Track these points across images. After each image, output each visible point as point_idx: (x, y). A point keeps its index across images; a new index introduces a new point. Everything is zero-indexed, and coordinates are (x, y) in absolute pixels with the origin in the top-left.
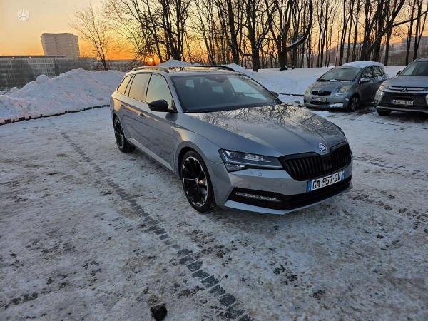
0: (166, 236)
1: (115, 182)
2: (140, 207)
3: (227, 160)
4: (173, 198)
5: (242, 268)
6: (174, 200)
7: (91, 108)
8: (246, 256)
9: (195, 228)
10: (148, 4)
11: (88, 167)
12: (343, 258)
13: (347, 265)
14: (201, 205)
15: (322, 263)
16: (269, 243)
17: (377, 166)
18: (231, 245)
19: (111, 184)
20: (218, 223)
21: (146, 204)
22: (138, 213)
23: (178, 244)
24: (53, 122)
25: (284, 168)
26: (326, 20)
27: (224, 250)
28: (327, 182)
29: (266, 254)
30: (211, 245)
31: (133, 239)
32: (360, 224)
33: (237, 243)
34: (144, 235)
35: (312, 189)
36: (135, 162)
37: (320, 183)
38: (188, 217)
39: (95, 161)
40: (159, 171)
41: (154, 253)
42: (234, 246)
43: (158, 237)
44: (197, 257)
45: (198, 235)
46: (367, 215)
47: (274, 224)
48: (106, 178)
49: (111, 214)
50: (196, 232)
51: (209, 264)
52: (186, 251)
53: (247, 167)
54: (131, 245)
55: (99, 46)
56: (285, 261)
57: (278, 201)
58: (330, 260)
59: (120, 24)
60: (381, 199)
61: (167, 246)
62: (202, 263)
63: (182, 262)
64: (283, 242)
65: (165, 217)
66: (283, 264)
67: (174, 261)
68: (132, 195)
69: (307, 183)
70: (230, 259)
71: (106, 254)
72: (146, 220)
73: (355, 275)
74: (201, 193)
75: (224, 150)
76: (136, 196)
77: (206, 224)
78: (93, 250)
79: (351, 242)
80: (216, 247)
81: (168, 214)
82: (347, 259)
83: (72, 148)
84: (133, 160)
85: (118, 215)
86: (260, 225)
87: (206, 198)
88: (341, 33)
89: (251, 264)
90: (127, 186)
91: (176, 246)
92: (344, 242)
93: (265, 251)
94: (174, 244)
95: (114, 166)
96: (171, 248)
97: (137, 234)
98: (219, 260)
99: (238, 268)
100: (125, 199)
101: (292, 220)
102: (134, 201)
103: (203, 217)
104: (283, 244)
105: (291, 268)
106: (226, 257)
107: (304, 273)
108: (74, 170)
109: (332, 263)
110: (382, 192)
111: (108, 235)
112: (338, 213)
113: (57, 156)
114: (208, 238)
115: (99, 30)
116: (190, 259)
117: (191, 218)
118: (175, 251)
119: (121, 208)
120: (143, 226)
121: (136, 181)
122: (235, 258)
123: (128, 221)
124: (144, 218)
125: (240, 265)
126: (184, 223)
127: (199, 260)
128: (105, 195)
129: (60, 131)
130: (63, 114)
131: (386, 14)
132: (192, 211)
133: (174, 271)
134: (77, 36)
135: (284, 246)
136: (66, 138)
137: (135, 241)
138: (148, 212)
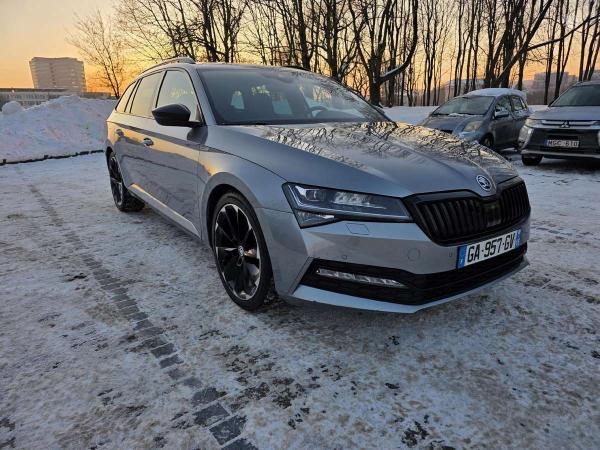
0: (175, 360)
1: (96, 259)
2: (133, 302)
3: (299, 203)
4: (198, 284)
5: (332, 432)
6: (200, 288)
7: (87, 153)
8: (339, 402)
9: (235, 342)
10: (182, 11)
11: (56, 234)
12: (543, 404)
13: (555, 421)
14: (248, 297)
15: (503, 417)
16: (385, 373)
17: (547, 232)
18: (308, 377)
19: (89, 261)
20: (280, 330)
21: (145, 296)
22: (125, 313)
23: (197, 376)
24: (21, 171)
25: (414, 220)
26: (434, 43)
27: (293, 389)
28: (492, 250)
29: (381, 396)
30: (265, 378)
31: (104, 366)
32: (553, 331)
33: (318, 372)
34: (130, 357)
35: (467, 264)
36: (141, 226)
37: (480, 251)
38: (222, 319)
39: (70, 225)
40: (180, 241)
41: (142, 397)
42: (314, 379)
43: (156, 361)
44: (235, 407)
45: (241, 356)
46: (560, 314)
47: (391, 333)
48: (83, 251)
49: (72, 315)
50: (236, 349)
51: (261, 423)
52: (213, 393)
53: (339, 218)
54: (96, 380)
55: (110, 71)
56: (424, 412)
57: (401, 285)
58: (517, 409)
59: (140, 40)
60: (573, 285)
61: (172, 382)
62: (243, 420)
63: (201, 419)
64: (411, 368)
65: (178, 321)
66: (421, 420)
67: (183, 418)
68: (123, 279)
69: (459, 249)
70: (306, 411)
71: (38, 400)
72: (140, 326)
73: (578, 442)
74: (248, 273)
75: (293, 184)
76: (131, 282)
77: (256, 334)
78: (11, 392)
79: (548, 368)
80: (277, 382)
81: (184, 316)
82: (551, 407)
83: (37, 206)
84: (137, 223)
85: (87, 317)
86: (363, 335)
87: (257, 283)
88: (455, 61)
89: (352, 421)
90: (115, 266)
91: (191, 382)
92: (533, 368)
93: (379, 389)
94: (189, 376)
95: (101, 233)
96: (180, 387)
97: (115, 357)
98: (281, 412)
99: (324, 433)
100: (109, 288)
101: (422, 324)
102: (125, 291)
103: (252, 320)
104: (413, 374)
105: (439, 429)
106: (296, 404)
107: (468, 441)
108: (28, 239)
109: (522, 414)
110: (572, 273)
111: (55, 360)
112: (505, 311)
113: (9, 217)
114: (261, 362)
115: (111, 49)
116: (219, 410)
117: (228, 322)
118: (188, 392)
119: (95, 304)
120: (131, 338)
121: (136, 256)
122: (316, 408)
123: (103, 328)
124: (135, 323)
125: (328, 425)
126: (215, 332)
127: (238, 413)
128: (70, 280)
129: (28, 183)
130: (41, 160)
131: (518, 33)
132: (231, 309)
133: (180, 441)
134: (82, 62)
135: (416, 378)
136: (34, 191)
137: (107, 372)
138: (146, 310)
